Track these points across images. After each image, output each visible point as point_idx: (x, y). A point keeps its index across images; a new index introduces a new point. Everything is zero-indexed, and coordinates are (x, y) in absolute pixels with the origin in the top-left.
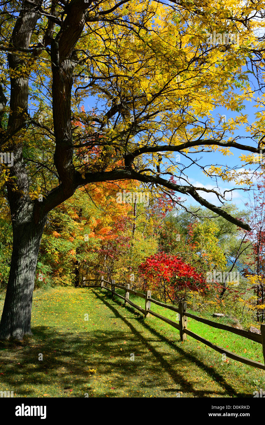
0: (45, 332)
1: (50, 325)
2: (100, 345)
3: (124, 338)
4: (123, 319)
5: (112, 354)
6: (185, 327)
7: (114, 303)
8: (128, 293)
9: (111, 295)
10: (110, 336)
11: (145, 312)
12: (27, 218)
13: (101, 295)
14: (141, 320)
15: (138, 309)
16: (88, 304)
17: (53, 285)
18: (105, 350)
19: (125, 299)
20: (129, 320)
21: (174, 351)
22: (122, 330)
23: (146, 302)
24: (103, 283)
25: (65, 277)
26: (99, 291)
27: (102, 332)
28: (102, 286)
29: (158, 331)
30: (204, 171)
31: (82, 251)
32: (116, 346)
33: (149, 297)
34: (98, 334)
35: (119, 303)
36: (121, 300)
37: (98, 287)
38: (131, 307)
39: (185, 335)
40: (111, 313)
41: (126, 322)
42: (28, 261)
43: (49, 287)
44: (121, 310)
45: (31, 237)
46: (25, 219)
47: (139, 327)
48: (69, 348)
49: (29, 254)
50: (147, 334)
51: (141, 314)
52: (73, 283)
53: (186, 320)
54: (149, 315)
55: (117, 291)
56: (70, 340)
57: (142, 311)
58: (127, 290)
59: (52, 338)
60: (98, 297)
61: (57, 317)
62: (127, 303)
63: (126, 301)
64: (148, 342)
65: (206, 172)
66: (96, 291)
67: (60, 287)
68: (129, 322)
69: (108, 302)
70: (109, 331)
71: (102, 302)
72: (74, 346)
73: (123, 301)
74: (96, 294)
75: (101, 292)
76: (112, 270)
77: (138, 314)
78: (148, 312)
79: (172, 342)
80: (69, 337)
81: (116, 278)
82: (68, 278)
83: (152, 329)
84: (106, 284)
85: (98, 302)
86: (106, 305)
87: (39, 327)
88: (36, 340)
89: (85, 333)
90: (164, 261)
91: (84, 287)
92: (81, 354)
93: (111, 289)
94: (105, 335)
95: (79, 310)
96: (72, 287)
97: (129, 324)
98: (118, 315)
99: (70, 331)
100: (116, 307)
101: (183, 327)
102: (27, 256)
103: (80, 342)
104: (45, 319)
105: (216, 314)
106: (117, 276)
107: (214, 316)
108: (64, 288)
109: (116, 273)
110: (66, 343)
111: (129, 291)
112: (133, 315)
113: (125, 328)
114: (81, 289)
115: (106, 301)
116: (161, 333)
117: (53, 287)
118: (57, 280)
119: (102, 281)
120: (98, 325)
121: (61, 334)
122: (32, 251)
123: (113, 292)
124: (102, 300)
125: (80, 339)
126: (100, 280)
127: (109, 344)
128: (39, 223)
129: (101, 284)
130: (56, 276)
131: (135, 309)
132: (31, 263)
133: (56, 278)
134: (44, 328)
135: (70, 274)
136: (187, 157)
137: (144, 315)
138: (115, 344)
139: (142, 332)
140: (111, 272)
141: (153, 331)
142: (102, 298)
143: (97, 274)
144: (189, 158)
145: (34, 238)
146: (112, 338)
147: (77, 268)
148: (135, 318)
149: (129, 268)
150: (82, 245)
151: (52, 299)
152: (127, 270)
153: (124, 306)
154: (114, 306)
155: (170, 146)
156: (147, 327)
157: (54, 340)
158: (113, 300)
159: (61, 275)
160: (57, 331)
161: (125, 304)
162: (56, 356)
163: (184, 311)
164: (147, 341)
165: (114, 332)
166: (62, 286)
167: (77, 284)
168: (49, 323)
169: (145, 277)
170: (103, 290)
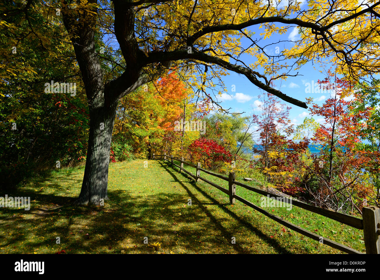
0: (121, 196)
1: (126, 189)
2: (164, 208)
3: (183, 201)
4: (180, 183)
5: (174, 219)
6: (234, 193)
7: (173, 170)
8: (182, 164)
9: (171, 165)
10: (172, 199)
11: (196, 178)
12: (101, 103)
13: (164, 164)
14: (193, 183)
15: (190, 175)
16: (156, 171)
17: (134, 158)
18: (168, 214)
19: (180, 168)
20: (185, 184)
21: (228, 215)
22: (181, 193)
23: (197, 170)
24: (165, 157)
25: (142, 153)
26: (163, 162)
27: (165, 195)
28: (165, 159)
29: (209, 194)
30: (263, 52)
31: (153, 137)
32: (177, 209)
33: (199, 167)
34: (163, 197)
35: (177, 171)
36: (177, 168)
37: (162, 159)
38: (185, 173)
39: (234, 199)
40: (172, 178)
41: (183, 185)
42: (102, 139)
43: (131, 160)
44: (178, 176)
45: (105, 119)
46: (100, 104)
47: (194, 191)
48: (137, 213)
49: (103, 134)
50: (201, 197)
51: (193, 178)
52: (147, 157)
53: (235, 188)
54: (199, 180)
55: (174, 162)
56: (140, 203)
57: (193, 176)
58: (181, 162)
59: (125, 202)
60: (162, 166)
61: (133, 181)
62: (182, 170)
63: (181, 169)
64: (204, 205)
65: (264, 52)
66: (161, 162)
67: (139, 160)
68: (185, 185)
69: (169, 169)
70: (171, 194)
71: (165, 170)
72: (142, 210)
73: (179, 169)
74: (161, 164)
75: (165, 163)
76: (171, 149)
77: (191, 179)
78: (198, 178)
79: (223, 205)
80: (139, 200)
81: (173, 154)
82: (144, 154)
83: (204, 192)
84: (167, 157)
85: (162, 169)
86: (168, 172)
87: (118, 191)
88: (111, 205)
89: (152, 196)
90: (206, 143)
91: (154, 159)
92: (147, 220)
93: (170, 161)
94: (168, 198)
95: (149, 176)
96: (147, 160)
97: (185, 188)
98: (176, 180)
99: (140, 195)
100: (175, 173)
101: (233, 193)
102: (101, 135)
103: (147, 206)
104: (123, 183)
105: (246, 178)
106: (174, 153)
107: (245, 180)
108: (142, 160)
109: (174, 151)
110: (136, 207)
111: (183, 162)
112: (187, 180)
113: (182, 191)
114: (152, 161)
115: (168, 168)
116: (212, 196)
117: (134, 159)
118: (137, 155)
119: (165, 156)
120: (162, 188)
121: (133, 197)
122: (106, 132)
123: (172, 162)
124: (165, 168)
125: (148, 202)
126: (164, 155)
127: (171, 207)
128: (110, 106)
129: (164, 158)
130: (137, 153)
131: (188, 175)
132: (105, 141)
133: (137, 154)
134: (120, 192)
135: (145, 151)
136: (247, 37)
137: (195, 180)
138: (176, 207)
139: (197, 195)
140: (170, 150)
141: (204, 194)
142: (165, 167)
143: (162, 152)
144: (249, 38)
145: (107, 120)
146: (174, 201)
147: (150, 148)
148: (189, 182)
149: (181, 148)
150: (153, 134)
151: (133, 167)
152: (180, 150)
153: (180, 172)
154: (173, 172)
155: (232, 24)
156: (199, 190)
157: (126, 204)
158: (172, 168)
159: (140, 152)
160: (131, 194)
161: (180, 171)
162: (124, 223)
163: (234, 180)
164: (202, 204)
165: (175, 194)
166: (140, 159)
167: (149, 157)
168: (126, 187)
169: (192, 153)
170: (166, 161)
